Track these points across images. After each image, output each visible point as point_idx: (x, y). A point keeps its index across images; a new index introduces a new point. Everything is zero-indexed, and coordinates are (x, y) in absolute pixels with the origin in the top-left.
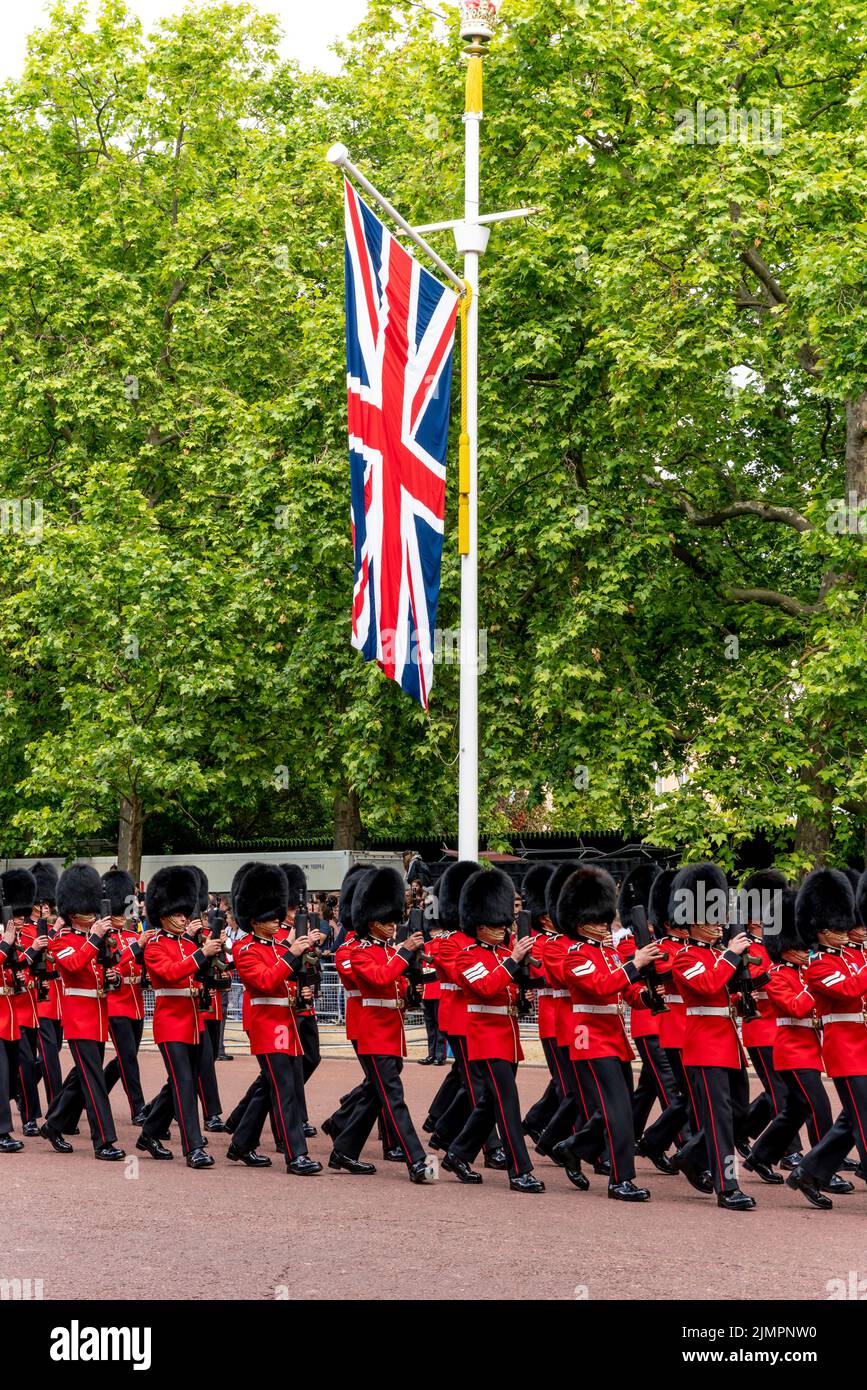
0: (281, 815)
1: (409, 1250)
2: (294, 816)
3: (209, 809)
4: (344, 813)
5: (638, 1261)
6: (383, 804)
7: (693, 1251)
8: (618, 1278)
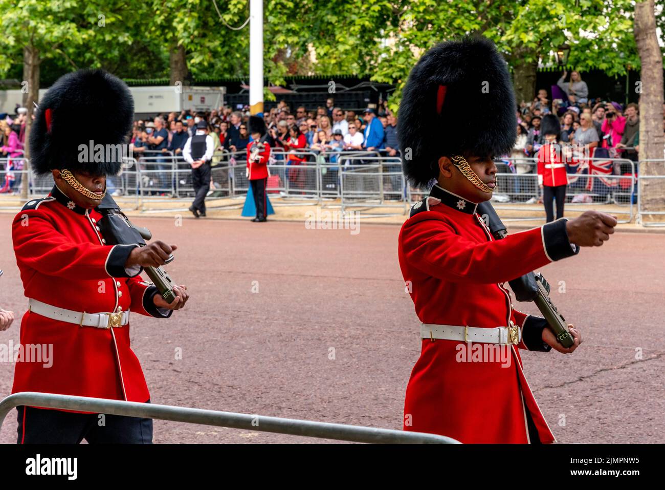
0: (135, 64)
1: (213, 328)
2: (144, 65)
3: (85, 58)
4: (176, 62)
5: (359, 332)
6: (201, 53)
7: (394, 325)
8: (346, 341)
